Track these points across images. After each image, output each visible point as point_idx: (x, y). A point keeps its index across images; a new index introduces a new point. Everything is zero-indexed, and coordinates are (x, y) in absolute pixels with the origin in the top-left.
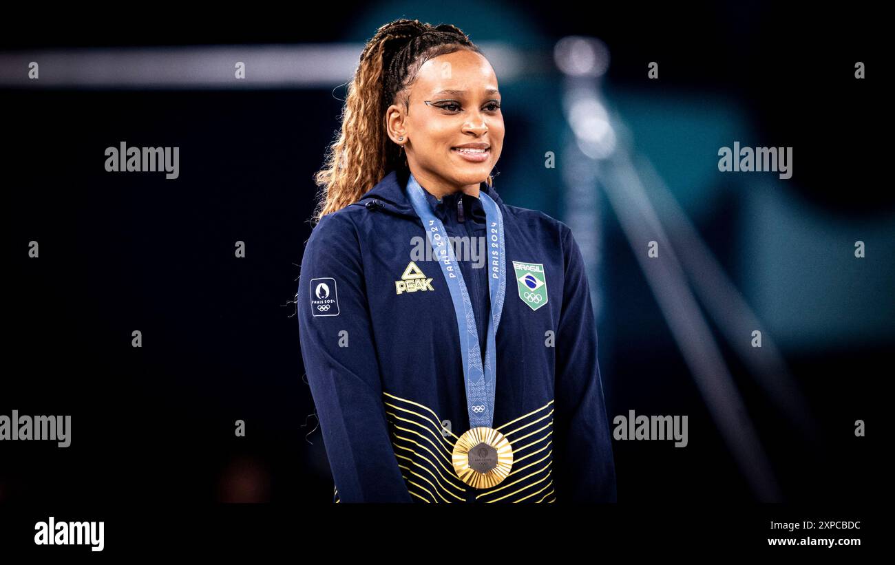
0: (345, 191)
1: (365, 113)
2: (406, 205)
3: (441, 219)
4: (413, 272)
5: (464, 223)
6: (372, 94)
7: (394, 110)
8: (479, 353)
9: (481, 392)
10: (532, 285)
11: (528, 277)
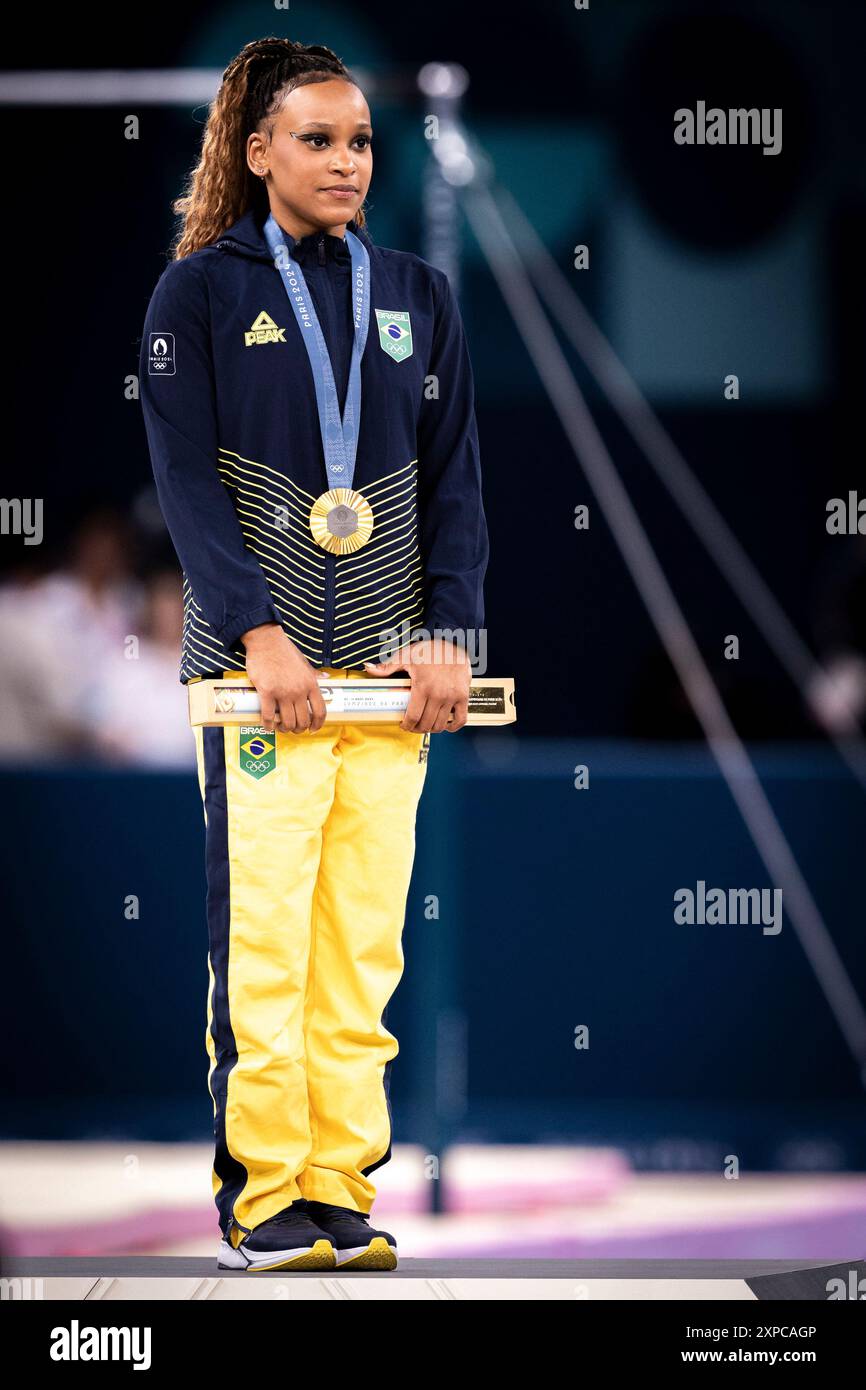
0: (204, 222)
1: (228, 138)
2: (260, 247)
3: (298, 262)
4: (264, 322)
5: (325, 266)
6: (235, 117)
7: (255, 139)
8: (337, 409)
9: (340, 449)
10: (396, 335)
11: (391, 326)
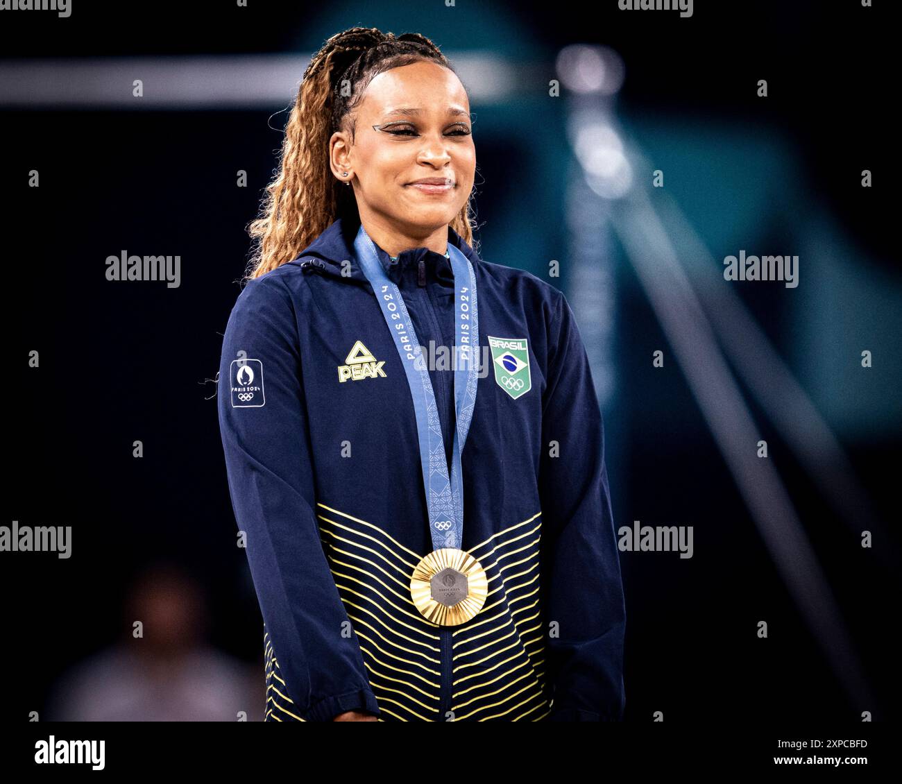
1: (308, 145)
4: (360, 354)
5: (426, 287)
8: (444, 455)
9: (446, 504)
10: (512, 368)
11: (507, 357)
